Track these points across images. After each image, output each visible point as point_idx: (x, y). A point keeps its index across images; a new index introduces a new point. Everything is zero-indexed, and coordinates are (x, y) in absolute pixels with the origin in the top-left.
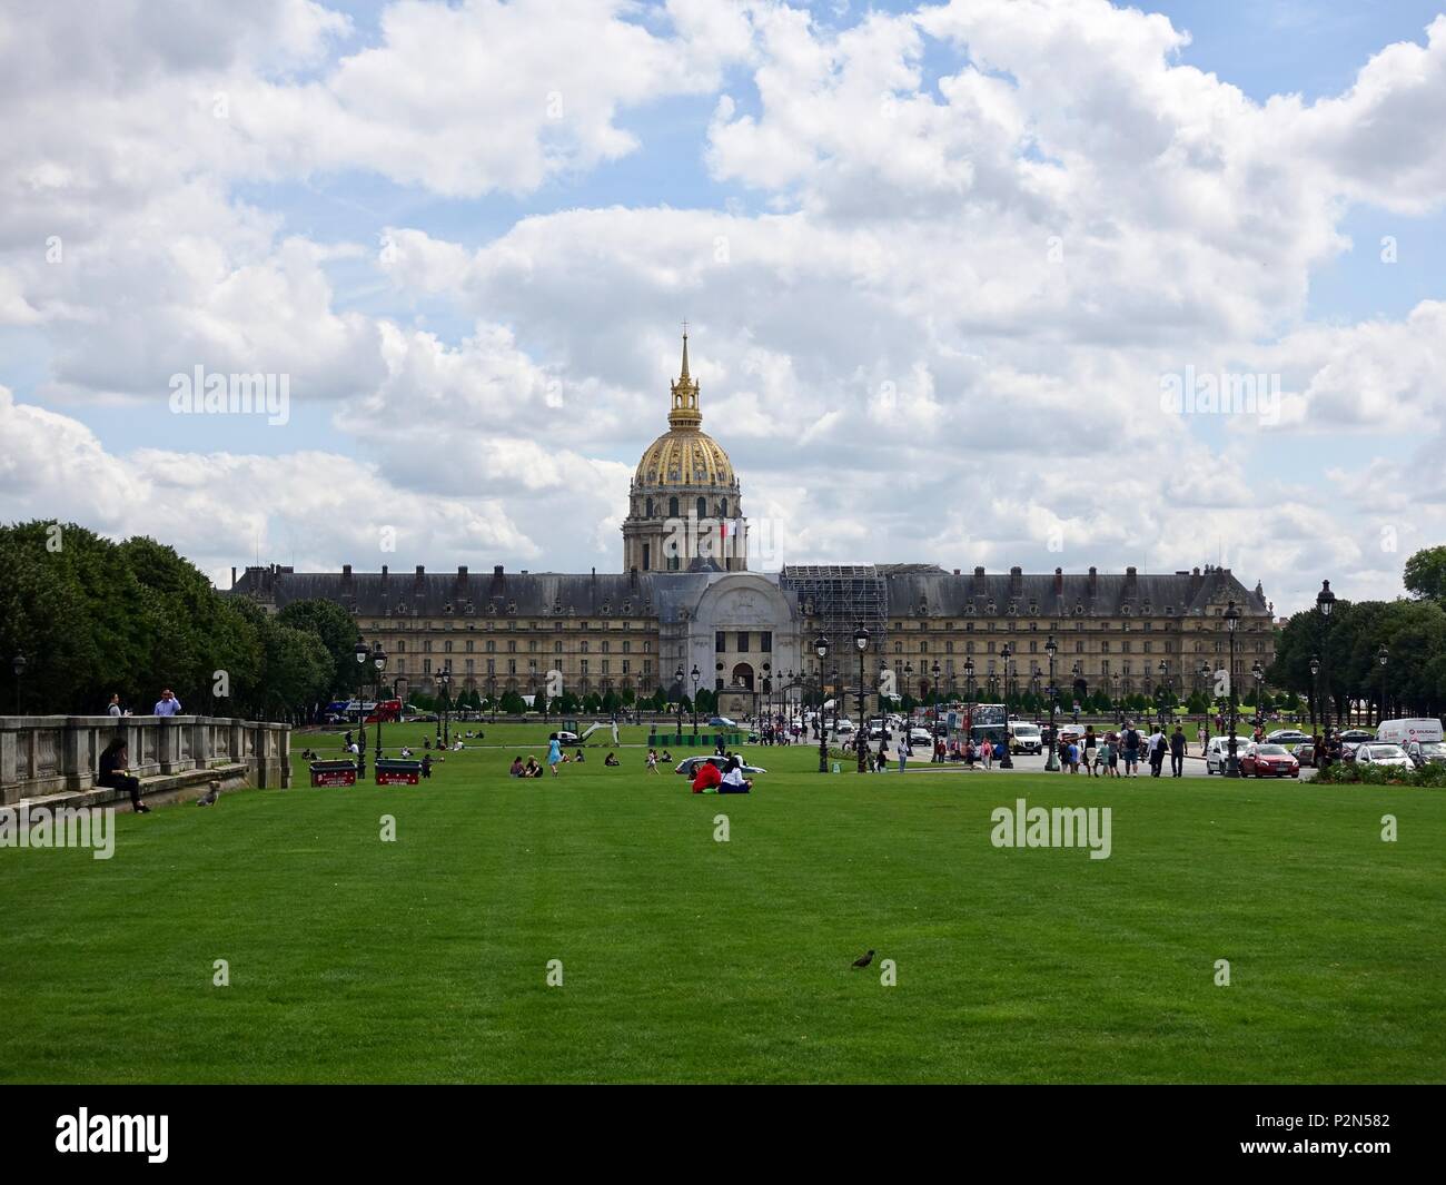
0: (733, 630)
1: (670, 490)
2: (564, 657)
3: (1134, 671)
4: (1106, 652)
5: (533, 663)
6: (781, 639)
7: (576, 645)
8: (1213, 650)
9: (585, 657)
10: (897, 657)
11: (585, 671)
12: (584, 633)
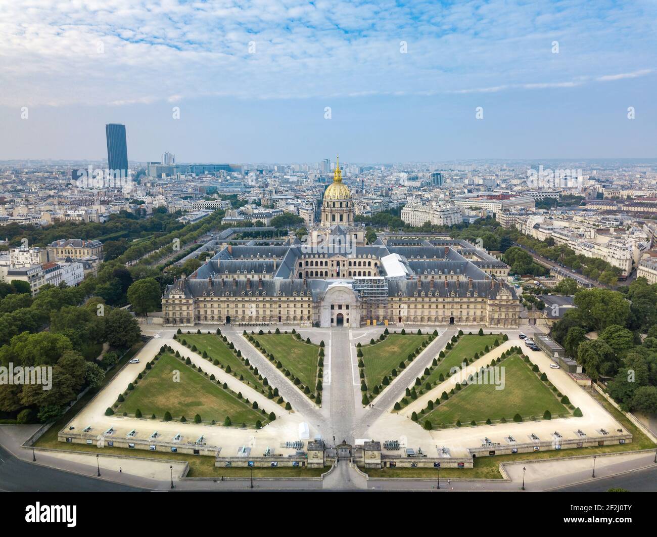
0: (337, 304)
1: (333, 200)
2: (281, 309)
3: (470, 314)
4: (461, 308)
5: (271, 311)
6: (352, 307)
7: (286, 305)
8: (498, 310)
9: (289, 309)
10: (391, 309)
11: (288, 313)
12: (288, 301)
